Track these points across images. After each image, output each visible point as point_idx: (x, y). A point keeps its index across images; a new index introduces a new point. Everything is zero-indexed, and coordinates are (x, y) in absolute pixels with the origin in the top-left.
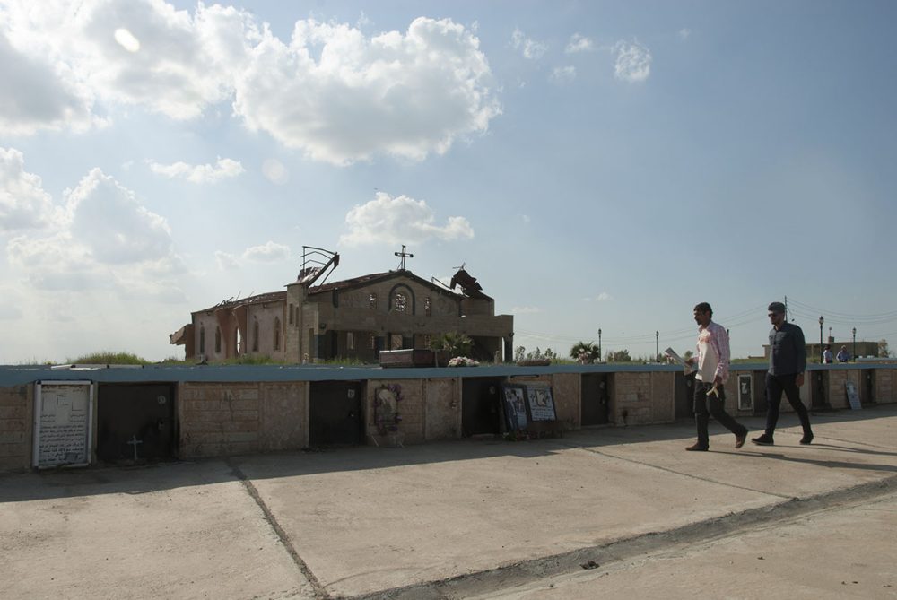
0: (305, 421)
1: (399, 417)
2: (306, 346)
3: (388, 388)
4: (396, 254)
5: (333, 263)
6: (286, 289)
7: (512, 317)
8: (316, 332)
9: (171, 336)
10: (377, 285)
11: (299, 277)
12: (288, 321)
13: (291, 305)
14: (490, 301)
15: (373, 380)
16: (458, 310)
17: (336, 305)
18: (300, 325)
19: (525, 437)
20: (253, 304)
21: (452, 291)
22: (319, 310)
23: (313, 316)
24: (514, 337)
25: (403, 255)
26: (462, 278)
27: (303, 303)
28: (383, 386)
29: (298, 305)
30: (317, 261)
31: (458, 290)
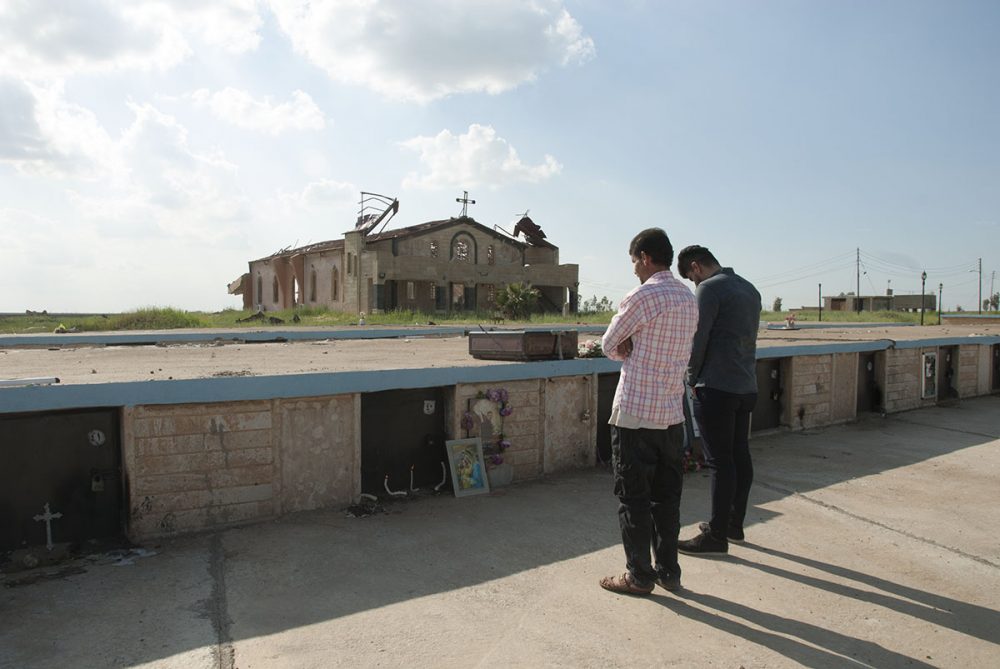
0: (353, 460)
1: (504, 443)
2: (365, 296)
3: (488, 397)
4: (458, 200)
5: (392, 211)
6: (343, 237)
7: (577, 266)
8: (376, 282)
9: (229, 285)
10: (437, 233)
11: (357, 225)
12: (346, 271)
13: (349, 254)
14: (554, 249)
15: (463, 384)
16: (521, 259)
17: (395, 253)
18: (358, 275)
19: (695, 466)
20: (310, 253)
21: (516, 238)
22: (378, 259)
23: (372, 264)
24: (579, 287)
25: (465, 201)
26: (526, 225)
27: (362, 251)
28: (480, 393)
29: (356, 254)
30: (376, 208)
31: (522, 238)
